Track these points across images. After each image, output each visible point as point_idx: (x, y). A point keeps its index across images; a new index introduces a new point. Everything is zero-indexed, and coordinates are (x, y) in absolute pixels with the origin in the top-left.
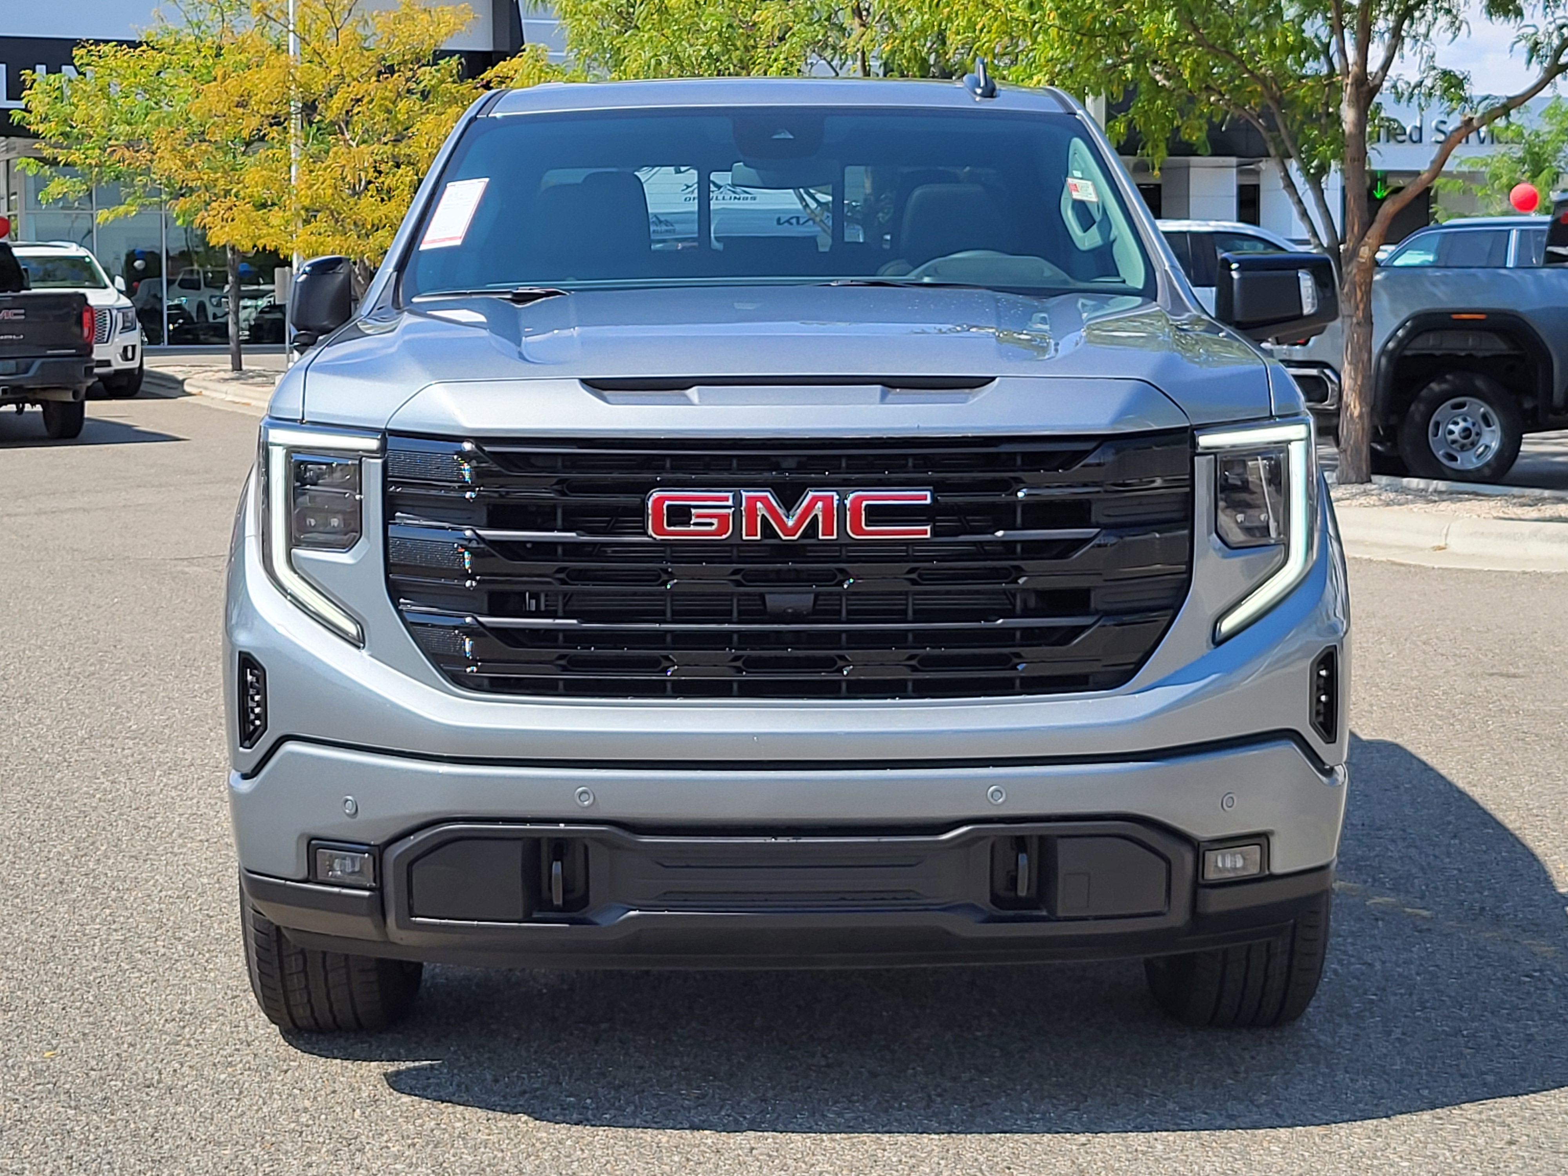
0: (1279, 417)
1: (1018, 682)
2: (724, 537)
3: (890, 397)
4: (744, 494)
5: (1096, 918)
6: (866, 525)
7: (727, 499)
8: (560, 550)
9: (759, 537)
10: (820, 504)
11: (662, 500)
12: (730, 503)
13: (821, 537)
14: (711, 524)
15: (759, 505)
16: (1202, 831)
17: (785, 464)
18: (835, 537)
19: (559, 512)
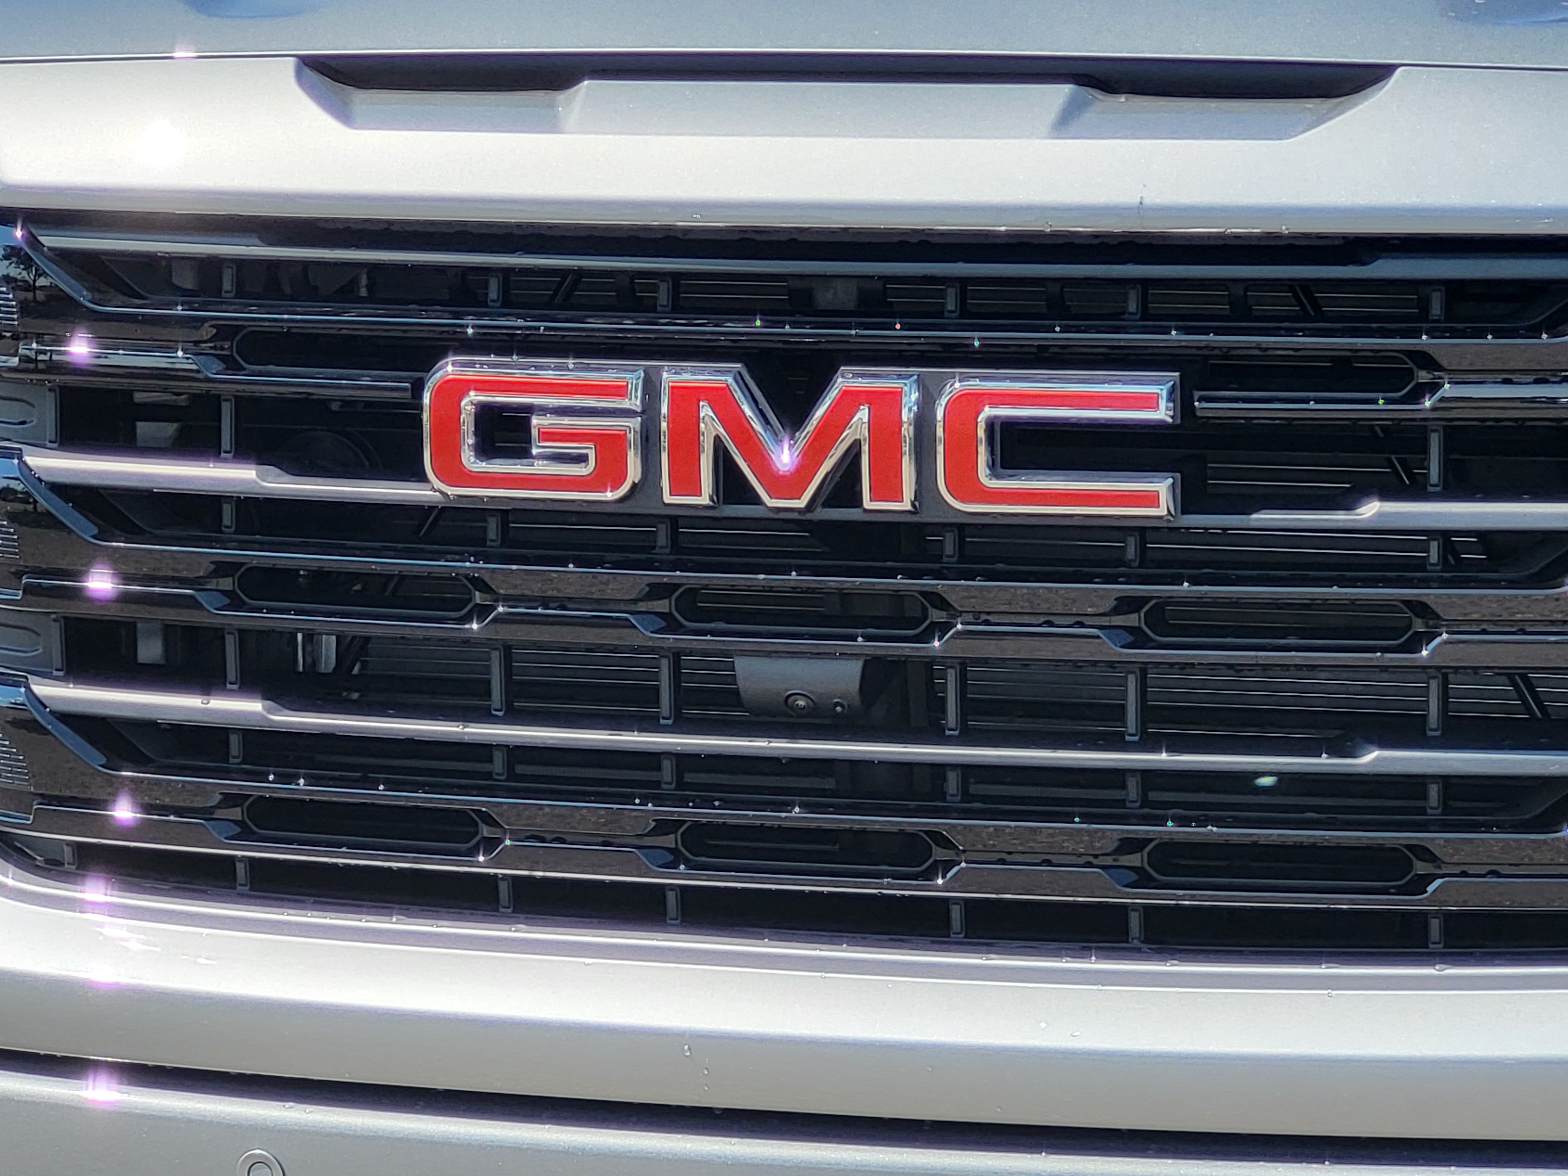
1: (1435, 925)
2: (609, 495)
3: (1089, 116)
4: (666, 377)
6: (995, 475)
7: (619, 391)
8: (228, 515)
9: (704, 499)
10: (863, 414)
11: (460, 387)
12: (634, 402)
13: (868, 504)
14: (582, 459)
15: (706, 411)
17: (825, 298)
18: (906, 506)
19: (226, 409)
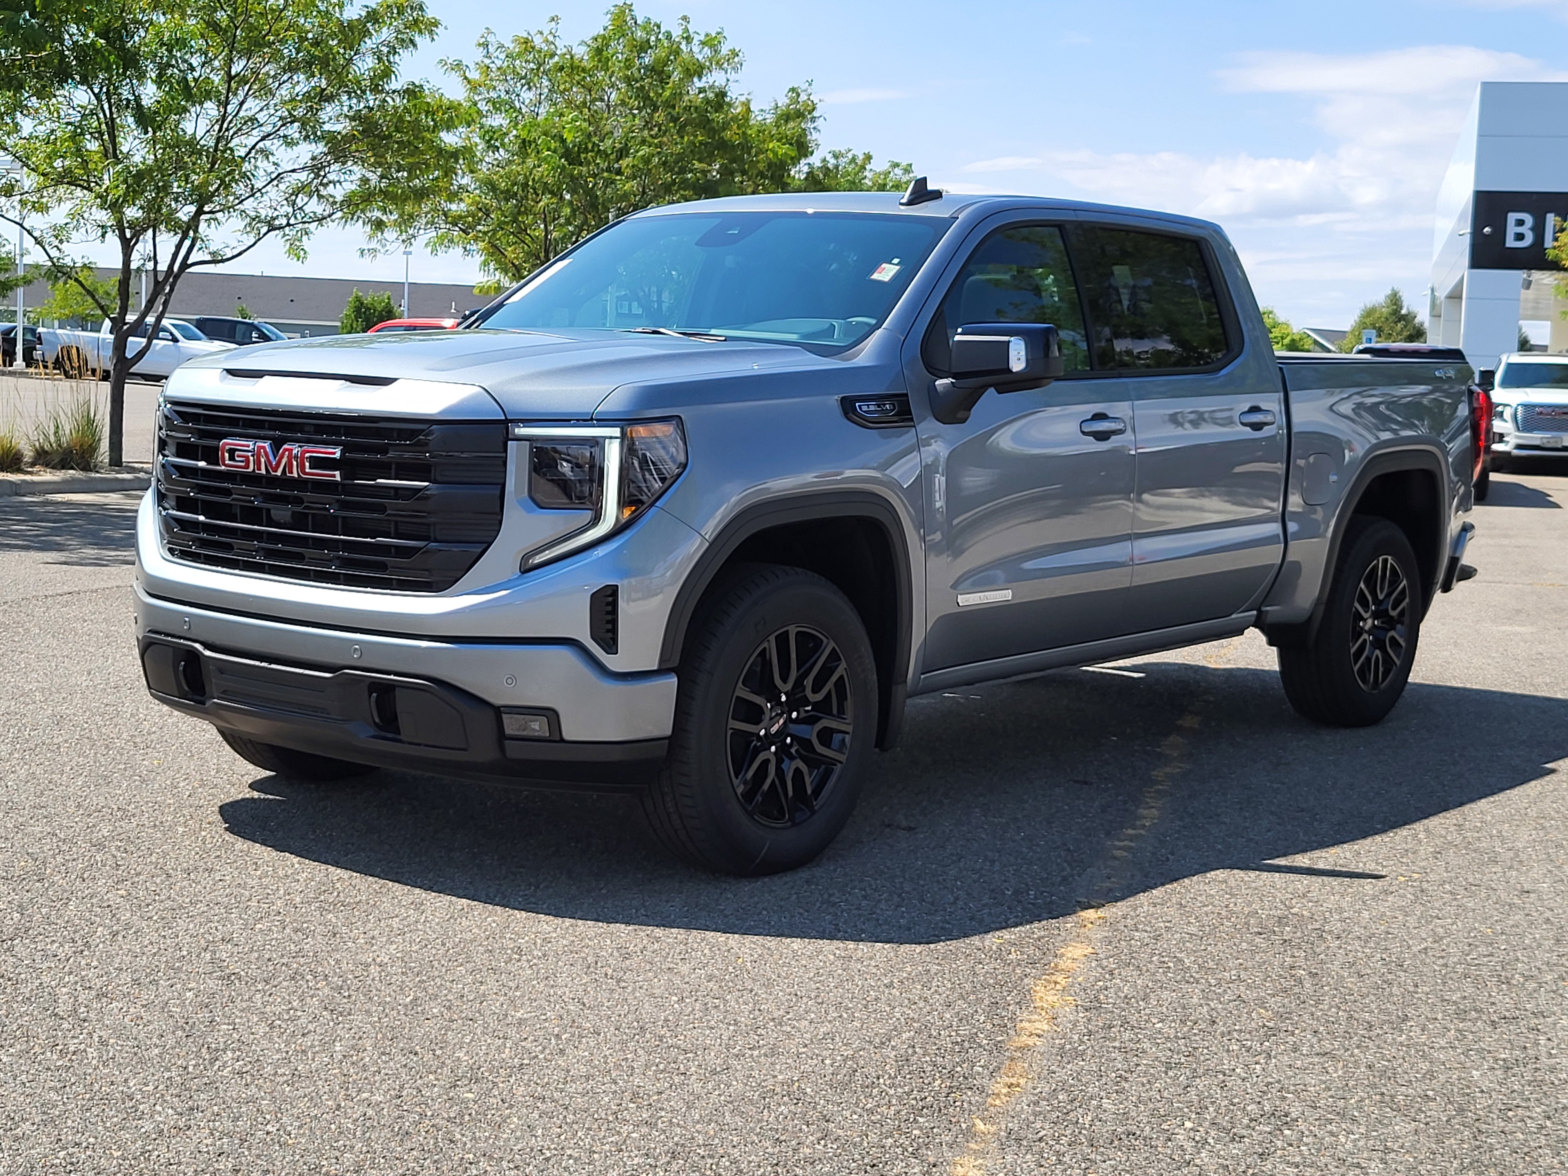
0: (597, 420)
5: (419, 745)
9: (263, 472)
10: (287, 453)
12: (251, 449)
14: (244, 462)
16: (497, 700)
